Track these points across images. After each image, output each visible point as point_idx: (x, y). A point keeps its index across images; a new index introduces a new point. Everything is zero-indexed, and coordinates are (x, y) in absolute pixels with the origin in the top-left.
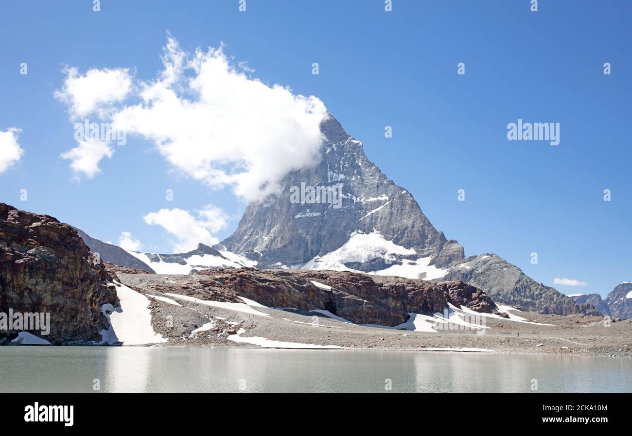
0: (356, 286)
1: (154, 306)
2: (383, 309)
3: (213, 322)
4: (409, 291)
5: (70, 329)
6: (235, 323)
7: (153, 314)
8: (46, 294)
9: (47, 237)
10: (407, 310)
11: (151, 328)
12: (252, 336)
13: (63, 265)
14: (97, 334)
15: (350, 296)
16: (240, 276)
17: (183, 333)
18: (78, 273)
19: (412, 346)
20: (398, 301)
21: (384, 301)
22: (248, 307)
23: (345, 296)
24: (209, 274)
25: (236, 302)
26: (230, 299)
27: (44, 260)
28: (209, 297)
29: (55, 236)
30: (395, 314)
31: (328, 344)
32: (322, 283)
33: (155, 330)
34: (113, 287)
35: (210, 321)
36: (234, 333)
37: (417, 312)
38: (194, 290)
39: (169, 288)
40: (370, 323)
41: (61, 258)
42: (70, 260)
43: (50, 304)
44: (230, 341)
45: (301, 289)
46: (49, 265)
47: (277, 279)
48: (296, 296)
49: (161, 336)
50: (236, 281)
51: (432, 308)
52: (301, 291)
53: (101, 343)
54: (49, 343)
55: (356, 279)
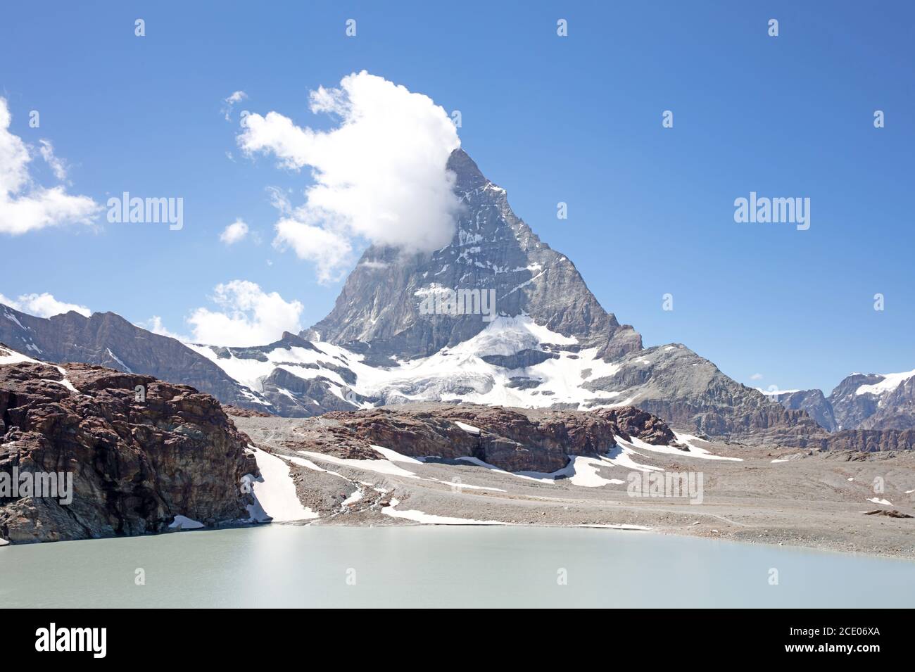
0: (508, 426)
1: (296, 472)
2: (538, 453)
3: (360, 489)
4: (569, 429)
5: (219, 508)
6: (384, 490)
7: (297, 483)
8: (196, 474)
9: (191, 411)
10: (568, 452)
11: (298, 500)
12: (408, 510)
13: (210, 441)
14: (244, 511)
15: (502, 439)
16: (376, 421)
17: (334, 506)
18: (223, 448)
19: (574, 522)
20: (556, 442)
21: (541, 443)
22: (391, 464)
23: (495, 439)
24: (337, 418)
25: (377, 458)
26: (371, 456)
27: (192, 438)
28: (348, 454)
29: (198, 410)
30: (554, 459)
31: (488, 520)
32: (469, 424)
33: (302, 503)
34: (252, 456)
35: (357, 489)
36: (388, 505)
37: (578, 454)
38: (329, 446)
39: (301, 444)
40: (524, 470)
41: (208, 434)
42: (216, 435)
43: (200, 484)
44: (386, 516)
45: (445, 434)
46: (196, 443)
47: (417, 422)
48: (440, 442)
49: (310, 510)
50: (371, 428)
51: (596, 448)
52: (445, 436)
53: (250, 520)
54: (202, 525)
55: (508, 418)
